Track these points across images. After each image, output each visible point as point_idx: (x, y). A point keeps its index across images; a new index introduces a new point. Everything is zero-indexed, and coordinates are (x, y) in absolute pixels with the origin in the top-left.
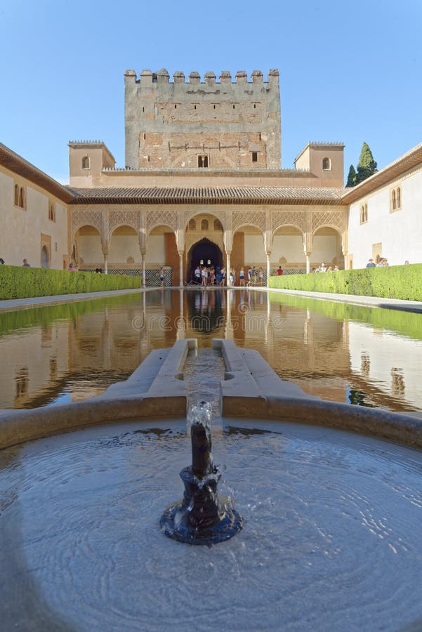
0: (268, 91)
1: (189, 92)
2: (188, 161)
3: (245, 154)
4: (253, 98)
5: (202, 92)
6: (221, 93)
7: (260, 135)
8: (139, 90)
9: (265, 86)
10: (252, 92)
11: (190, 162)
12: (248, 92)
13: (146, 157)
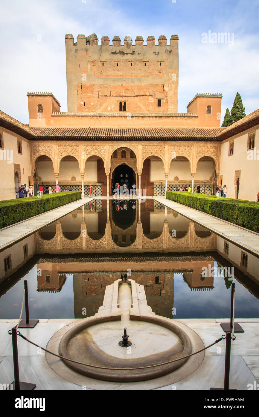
0: (170, 52)
1: (113, 53)
2: (112, 106)
3: (153, 101)
4: (159, 58)
5: (122, 53)
6: (136, 54)
7: (164, 86)
8: (76, 50)
9: (168, 48)
10: (159, 53)
11: (113, 107)
12: (155, 53)
13: (82, 103)
